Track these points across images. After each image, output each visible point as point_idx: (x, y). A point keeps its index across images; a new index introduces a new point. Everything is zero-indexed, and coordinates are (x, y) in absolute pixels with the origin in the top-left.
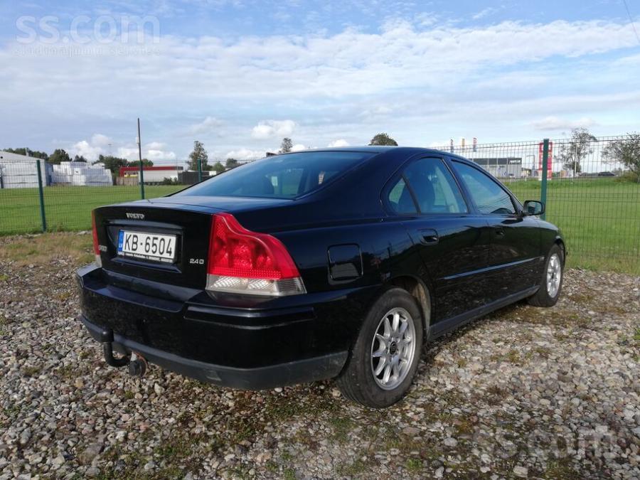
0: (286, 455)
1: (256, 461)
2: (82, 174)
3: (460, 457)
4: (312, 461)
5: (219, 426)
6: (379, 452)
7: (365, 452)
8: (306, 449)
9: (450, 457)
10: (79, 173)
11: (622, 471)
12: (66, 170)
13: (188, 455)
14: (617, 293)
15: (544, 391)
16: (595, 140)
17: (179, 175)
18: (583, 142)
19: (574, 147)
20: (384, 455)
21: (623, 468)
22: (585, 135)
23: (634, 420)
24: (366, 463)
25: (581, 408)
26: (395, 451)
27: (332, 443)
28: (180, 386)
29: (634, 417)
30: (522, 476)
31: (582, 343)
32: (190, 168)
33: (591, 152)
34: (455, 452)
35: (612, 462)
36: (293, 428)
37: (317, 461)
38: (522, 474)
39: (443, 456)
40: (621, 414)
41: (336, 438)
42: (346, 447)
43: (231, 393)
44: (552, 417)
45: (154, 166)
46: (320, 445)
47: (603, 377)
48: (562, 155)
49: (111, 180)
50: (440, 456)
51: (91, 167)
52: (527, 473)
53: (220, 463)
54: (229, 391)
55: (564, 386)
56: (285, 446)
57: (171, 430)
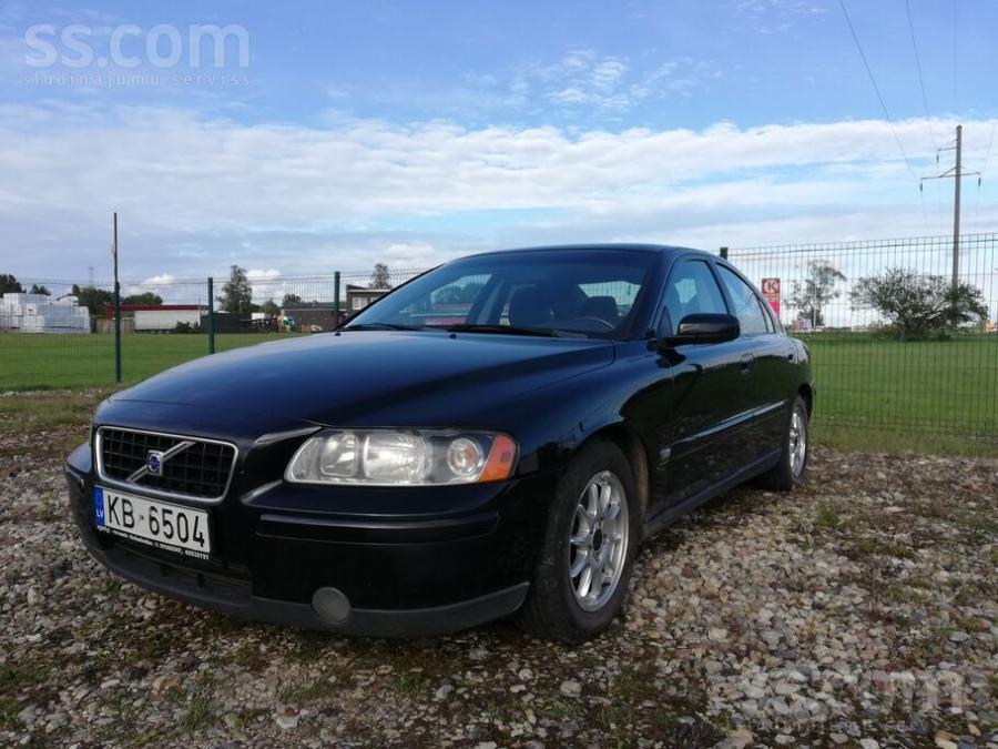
0: (207, 680)
1: (152, 689)
2: (39, 313)
3: (485, 674)
4: (246, 686)
5: (112, 644)
6: (360, 671)
7: (337, 671)
8: (243, 671)
9: (469, 673)
10: (35, 311)
11: (723, 685)
12: (12, 306)
13: (38, 682)
14: (817, 472)
15: (654, 590)
16: (842, 277)
17: (202, 318)
18: (824, 281)
19: (812, 287)
20: (366, 674)
21: (727, 681)
22: (827, 269)
23: (770, 623)
24: (335, 686)
25: (699, 610)
26: (386, 668)
27: (291, 661)
28: (74, 593)
29: (771, 619)
30: (571, 695)
31: (736, 530)
32: (222, 308)
33: (837, 295)
34: (480, 667)
35: (715, 673)
36: (235, 645)
37: (254, 686)
38: (572, 692)
39: (460, 673)
40: (754, 615)
41: (300, 655)
42: (310, 666)
43: (155, 601)
44: (651, 621)
45: (164, 303)
46: (268, 665)
47: (748, 571)
48: (795, 299)
49: (87, 324)
50: (456, 673)
51: (56, 303)
52: (580, 690)
53: (90, 692)
54: (152, 598)
55: (687, 583)
56: (211, 667)
57: (28, 651)
